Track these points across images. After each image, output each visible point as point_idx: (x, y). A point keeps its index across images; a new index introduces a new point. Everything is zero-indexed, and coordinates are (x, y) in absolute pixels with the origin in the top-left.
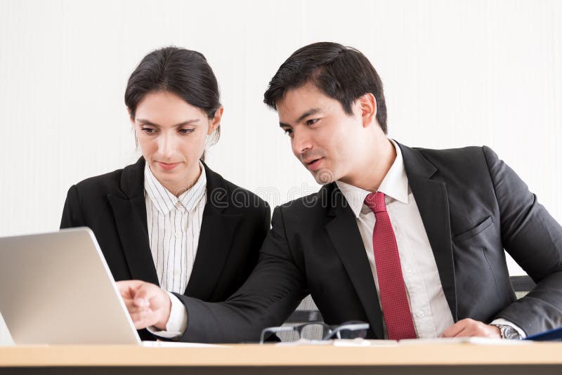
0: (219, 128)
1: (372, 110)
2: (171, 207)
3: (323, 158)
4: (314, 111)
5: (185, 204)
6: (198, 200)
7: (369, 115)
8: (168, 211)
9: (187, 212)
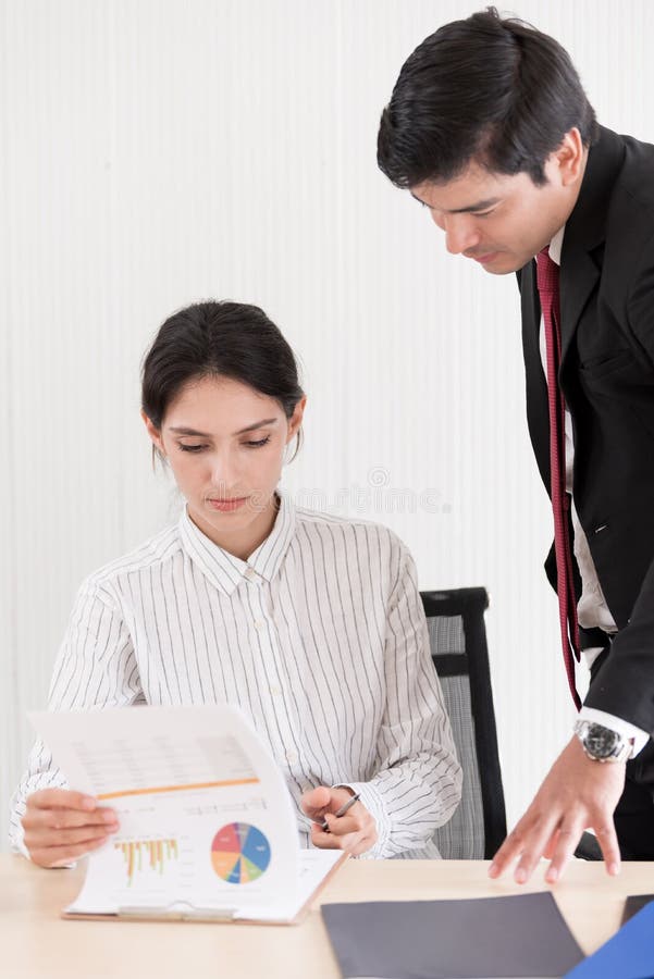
1: (575, 151)
2: (238, 580)
5: (259, 570)
6: (282, 556)
7: (570, 163)
8: (234, 588)
9: (266, 585)
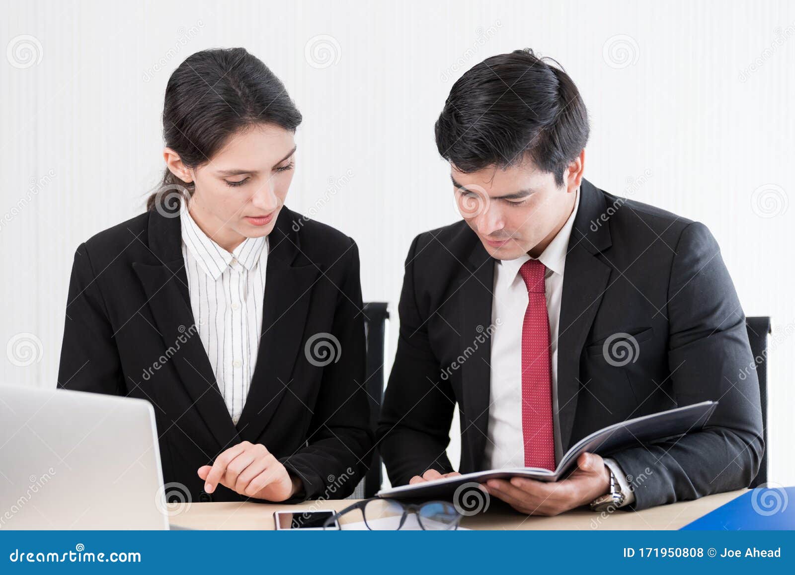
8: (220, 274)
9: (246, 272)
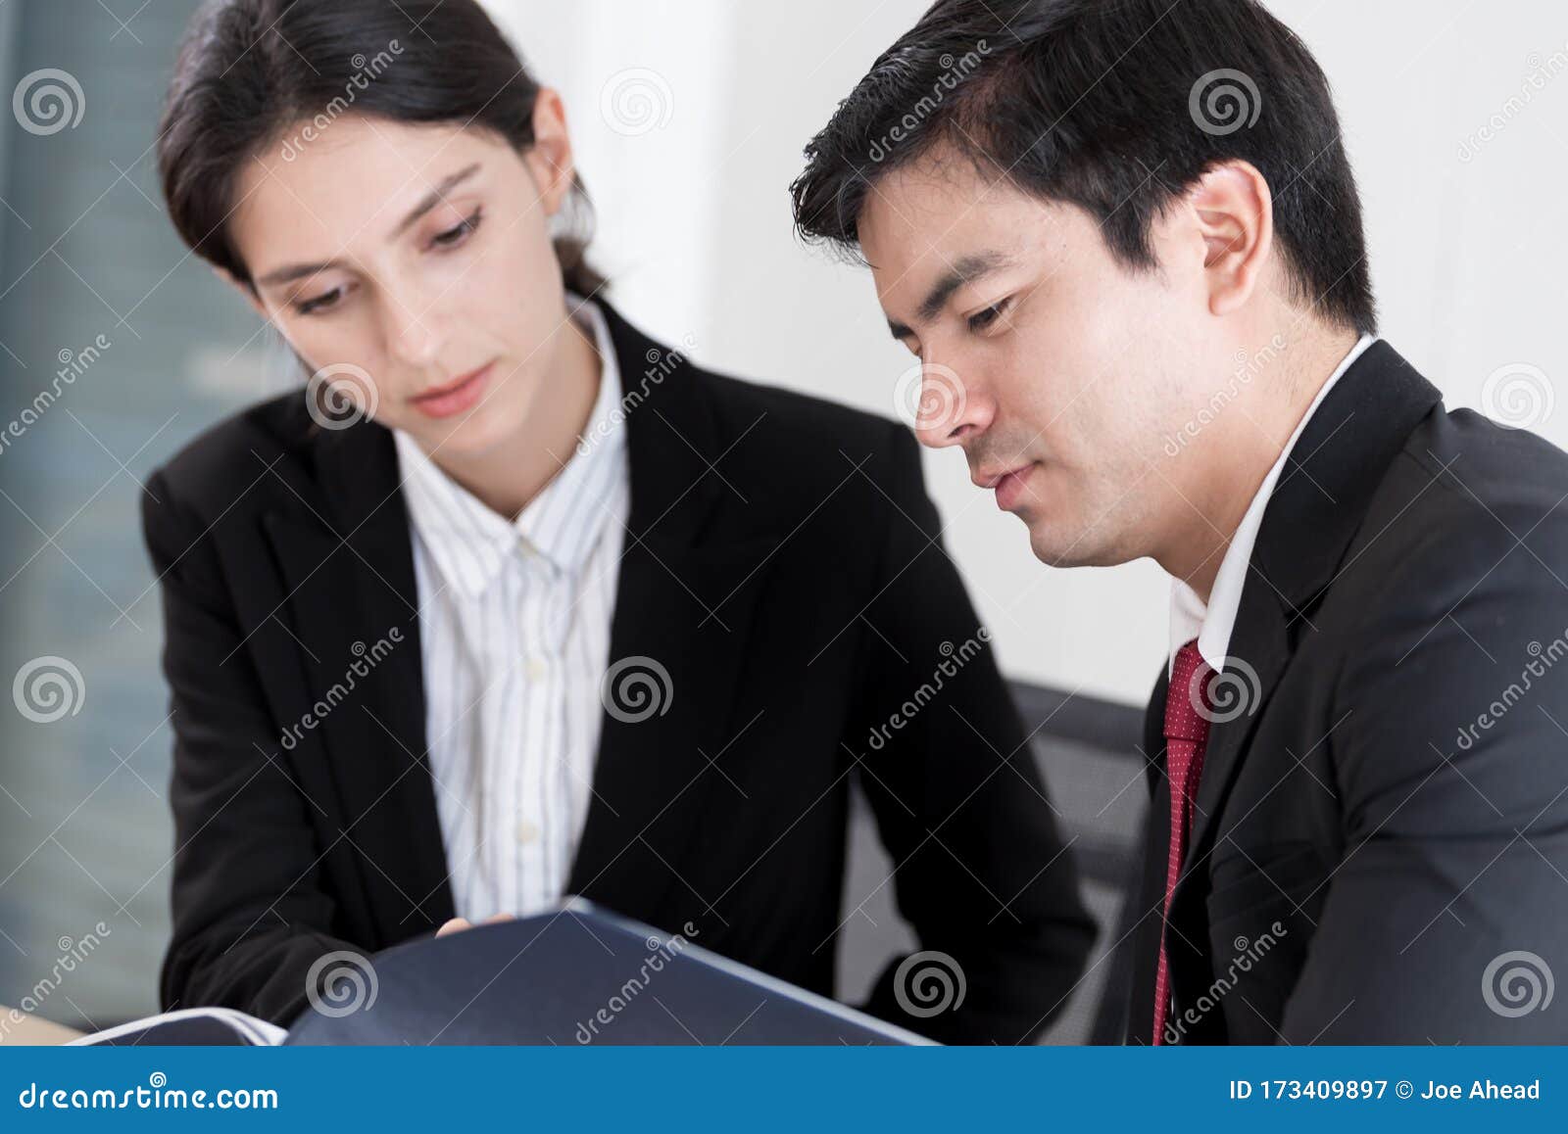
0: (577, 185)
3: (1038, 463)
4: (975, 268)
7: (1236, 257)
